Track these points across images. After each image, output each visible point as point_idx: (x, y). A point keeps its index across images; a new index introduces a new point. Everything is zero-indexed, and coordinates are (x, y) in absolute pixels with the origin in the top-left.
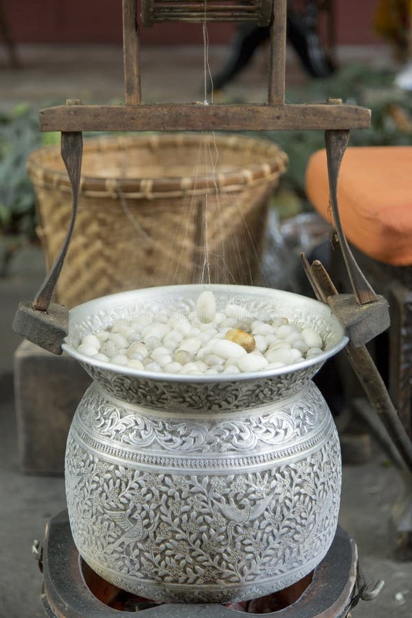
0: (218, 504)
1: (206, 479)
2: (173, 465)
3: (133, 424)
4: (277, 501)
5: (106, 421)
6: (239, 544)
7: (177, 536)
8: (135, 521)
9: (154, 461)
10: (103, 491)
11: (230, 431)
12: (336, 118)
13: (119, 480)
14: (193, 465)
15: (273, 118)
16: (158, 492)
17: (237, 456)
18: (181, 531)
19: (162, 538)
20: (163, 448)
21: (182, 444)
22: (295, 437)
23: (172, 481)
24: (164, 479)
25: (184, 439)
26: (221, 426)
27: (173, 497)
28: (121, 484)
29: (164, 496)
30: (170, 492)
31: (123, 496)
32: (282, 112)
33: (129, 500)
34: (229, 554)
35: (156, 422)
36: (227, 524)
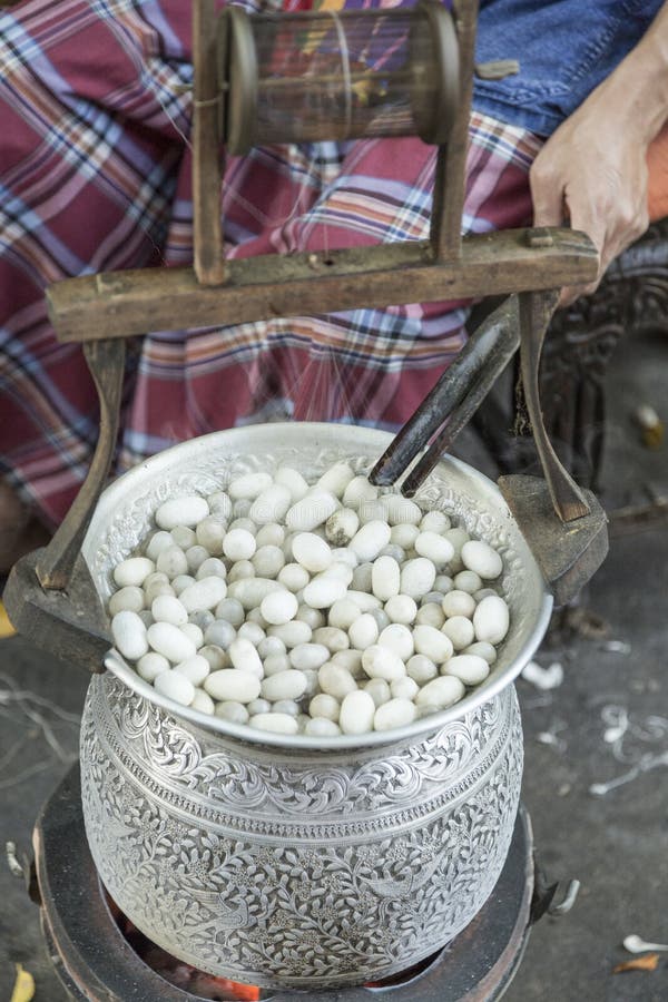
0: (368, 880)
1: (349, 852)
2: (298, 835)
3: (228, 770)
4: (450, 857)
5: (176, 756)
6: (393, 922)
7: (303, 925)
8: (235, 906)
9: (267, 829)
10: (179, 861)
11: (382, 774)
12: (543, 275)
13: (208, 851)
14: (329, 833)
15: (443, 284)
16: (273, 871)
17: (394, 811)
18: (309, 919)
19: (278, 928)
20: (281, 811)
21: (310, 805)
22: (474, 756)
23: (298, 856)
24: (284, 854)
25: (313, 795)
26: (368, 768)
27: (299, 878)
28: (212, 857)
29: (285, 878)
30: (295, 871)
31: (217, 874)
32: (459, 274)
33: (227, 881)
34: (379, 937)
35: (265, 770)
36: (379, 903)
